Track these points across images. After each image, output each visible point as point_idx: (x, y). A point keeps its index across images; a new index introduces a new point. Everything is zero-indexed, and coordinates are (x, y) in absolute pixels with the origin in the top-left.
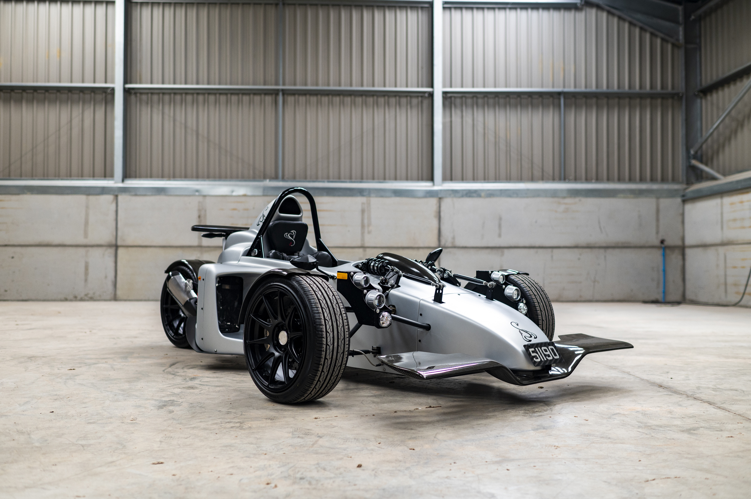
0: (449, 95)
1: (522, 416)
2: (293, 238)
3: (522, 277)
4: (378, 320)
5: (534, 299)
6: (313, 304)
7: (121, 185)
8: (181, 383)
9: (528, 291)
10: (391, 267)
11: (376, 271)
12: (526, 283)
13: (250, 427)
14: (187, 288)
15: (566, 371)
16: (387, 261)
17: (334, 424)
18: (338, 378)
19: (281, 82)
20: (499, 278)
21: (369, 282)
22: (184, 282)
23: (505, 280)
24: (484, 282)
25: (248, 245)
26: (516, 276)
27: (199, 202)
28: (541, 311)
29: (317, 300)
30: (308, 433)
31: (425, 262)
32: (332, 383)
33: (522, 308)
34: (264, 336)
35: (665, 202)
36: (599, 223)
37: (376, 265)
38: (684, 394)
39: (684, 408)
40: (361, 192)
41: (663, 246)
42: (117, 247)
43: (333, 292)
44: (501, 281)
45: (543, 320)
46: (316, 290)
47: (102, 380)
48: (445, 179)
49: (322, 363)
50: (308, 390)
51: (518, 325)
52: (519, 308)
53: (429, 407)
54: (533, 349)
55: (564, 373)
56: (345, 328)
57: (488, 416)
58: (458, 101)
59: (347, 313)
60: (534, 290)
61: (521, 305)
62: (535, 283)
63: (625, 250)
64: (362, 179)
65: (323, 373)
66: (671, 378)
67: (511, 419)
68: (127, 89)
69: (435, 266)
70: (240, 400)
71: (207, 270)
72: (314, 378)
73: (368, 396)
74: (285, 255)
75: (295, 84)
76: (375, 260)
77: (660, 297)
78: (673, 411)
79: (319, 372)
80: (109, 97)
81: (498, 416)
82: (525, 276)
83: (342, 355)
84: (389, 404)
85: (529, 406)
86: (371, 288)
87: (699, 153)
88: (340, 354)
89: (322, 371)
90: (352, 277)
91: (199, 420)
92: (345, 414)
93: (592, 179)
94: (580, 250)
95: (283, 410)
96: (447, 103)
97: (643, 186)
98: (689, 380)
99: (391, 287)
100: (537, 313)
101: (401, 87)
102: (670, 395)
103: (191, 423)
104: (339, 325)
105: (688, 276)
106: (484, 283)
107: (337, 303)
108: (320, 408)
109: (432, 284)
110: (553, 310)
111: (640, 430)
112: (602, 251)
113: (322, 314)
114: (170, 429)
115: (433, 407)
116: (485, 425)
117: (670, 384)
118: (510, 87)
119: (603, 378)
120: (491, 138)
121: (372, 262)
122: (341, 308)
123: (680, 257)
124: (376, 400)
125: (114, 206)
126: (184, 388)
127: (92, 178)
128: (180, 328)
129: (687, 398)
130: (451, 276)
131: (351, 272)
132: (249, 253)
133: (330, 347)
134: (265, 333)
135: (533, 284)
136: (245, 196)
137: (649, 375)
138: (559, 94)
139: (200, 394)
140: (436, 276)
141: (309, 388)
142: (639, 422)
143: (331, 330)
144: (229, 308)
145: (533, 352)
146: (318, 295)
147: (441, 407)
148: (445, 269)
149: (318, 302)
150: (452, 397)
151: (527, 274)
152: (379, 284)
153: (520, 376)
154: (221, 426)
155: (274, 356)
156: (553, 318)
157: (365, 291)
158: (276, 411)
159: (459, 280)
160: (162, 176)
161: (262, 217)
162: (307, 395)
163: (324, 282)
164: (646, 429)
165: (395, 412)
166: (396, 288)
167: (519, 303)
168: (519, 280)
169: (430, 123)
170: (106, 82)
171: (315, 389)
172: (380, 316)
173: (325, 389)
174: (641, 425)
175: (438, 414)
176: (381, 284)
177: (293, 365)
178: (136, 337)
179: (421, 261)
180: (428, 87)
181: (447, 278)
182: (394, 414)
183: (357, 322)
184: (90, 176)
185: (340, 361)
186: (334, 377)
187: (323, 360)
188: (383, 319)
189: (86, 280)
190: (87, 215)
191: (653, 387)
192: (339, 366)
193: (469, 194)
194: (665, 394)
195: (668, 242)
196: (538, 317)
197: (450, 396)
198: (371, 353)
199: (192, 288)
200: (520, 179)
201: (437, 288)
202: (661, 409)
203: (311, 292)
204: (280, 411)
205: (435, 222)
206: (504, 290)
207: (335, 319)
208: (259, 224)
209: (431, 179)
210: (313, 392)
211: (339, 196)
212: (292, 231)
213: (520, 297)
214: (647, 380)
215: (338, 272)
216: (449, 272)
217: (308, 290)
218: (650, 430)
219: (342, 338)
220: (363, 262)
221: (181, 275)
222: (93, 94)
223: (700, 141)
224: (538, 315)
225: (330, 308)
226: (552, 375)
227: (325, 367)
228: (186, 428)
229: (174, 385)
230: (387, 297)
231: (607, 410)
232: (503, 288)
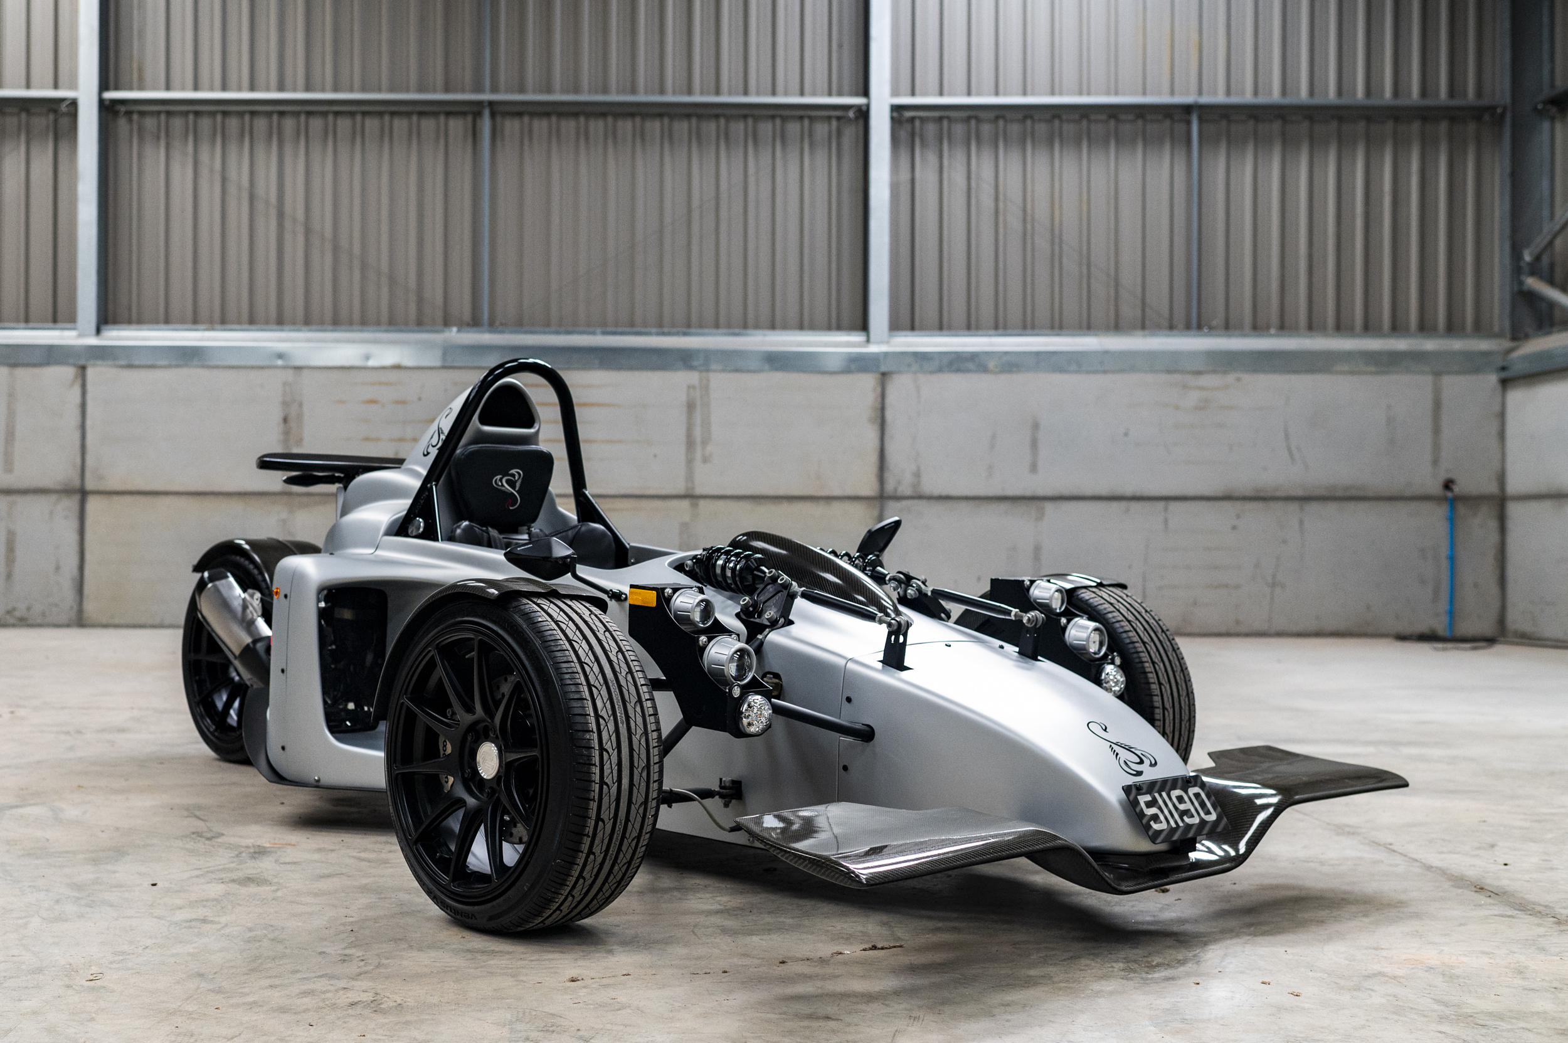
0: (908, 114)
1: (1121, 980)
2: (514, 489)
3: (1110, 595)
4: (738, 715)
5: (1143, 652)
6: (567, 676)
7: (93, 341)
8: (227, 866)
9: (1126, 632)
10: (770, 573)
11: (729, 581)
12: (1121, 610)
13: (400, 1005)
14: (248, 611)
15: (1233, 853)
16: (759, 556)
17: (622, 996)
18: (631, 868)
19: (487, 84)
20: (1051, 598)
21: (713, 614)
22: (240, 596)
23: (1067, 603)
24: (1014, 611)
25: (400, 506)
26: (1094, 592)
27: (285, 384)
28: (1160, 684)
29: (577, 665)
30: (552, 1026)
31: (858, 557)
32: (615, 881)
33: (1111, 677)
34: (440, 755)
35: (1455, 385)
36: (1287, 436)
37: (731, 565)
38: (1547, 914)
39: (1555, 957)
40: (685, 359)
41: (1449, 494)
42: (83, 494)
43: (620, 642)
44: (1057, 605)
45: (1164, 708)
46: (575, 638)
47: (29, 854)
48: (895, 326)
49: (590, 830)
50: (551, 901)
51: (1105, 730)
52: (1103, 677)
53: (871, 949)
54: (1148, 798)
55: (1227, 859)
56: (650, 738)
57: (1028, 976)
58: (931, 129)
59: (655, 693)
60: (1142, 629)
61: (1109, 669)
62: (1143, 611)
63: (1351, 506)
64: (687, 326)
65: (592, 857)
66: (1506, 865)
67: (1090, 988)
68: (107, 103)
69: (882, 567)
70: (376, 920)
71: (294, 573)
72: (570, 869)
73: (709, 913)
74: (494, 533)
75: (522, 90)
76: (727, 553)
77: (1440, 625)
78: (1526, 967)
79: (581, 854)
80: (64, 122)
81: (1056, 979)
82: (1118, 591)
83: (641, 811)
84: (764, 937)
85: (1137, 948)
86: (718, 629)
87: (1545, 260)
88: (637, 806)
89: (591, 852)
90: (668, 600)
91: (268, 982)
92: (651, 967)
93: (1268, 328)
94: (1238, 505)
95: (485, 952)
96: (903, 134)
97: (1400, 344)
98: (1552, 869)
99: (769, 624)
100: (1149, 689)
101: (786, 94)
102: (1509, 916)
103: (247, 990)
104: (633, 731)
105: (1511, 572)
106: (1013, 614)
107: (630, 671)
108: (584, 947)
109: (877, 619)
110: (1190, 680)
111: (1444, 1028)
112: (1293, 507)
113: (590, 703)
114: (191, 1009)
115: (882, 948)
116: (1024, 1006)
117: (1504, 881)
118: (1061, 94)
119: (1322, 863)
120: (1014, 221)
121: (719, 557)
122: (639, 685)
123: (1493, 524)
124: (730, 923)
125: (77, 390)
126: (233, 881)
127: (22, 325)
128: (232, 712)
129: (1558, 928)
130: (926, 595)
131: (665, 589)
132: (401, 528)
133: (609, 790)
134: (441, 748)
135: (1139, 613)
136: (397, 367)
137: (1442, 853)
138: (1187, 109)
139: (274, 902)
140: (886, 594)
141: (556, 896)
142: (1438, 1001)
143: (615, 745)
144: (352, 668)
145: (1149, 805)
146: (581, 652)
147: (901, 946)
148: (911, 574)
149: (580, 671)
150: (930, 918)
151: (1123, 586)
152: (738, 615)
153: (1113, 869)
154: (324, 1000)
155: (465, 806)
156: (1191, 703)
157: (703, 639)
158: (469, 956)
159: (947, 605)
160: (195, 320)
161: (437, 433)
162: (549, 912)
163: (596, 616)
164: (1462, 1025)
165: (781, 963)
166: (783, 626)
167: (1104, 664)
168: (1103, 601)
169: (860, 185)
170: (56, 86)
171: (570, 898)
172: (741, 705)
173: (598, 897)
174: (1447, 1011)
175: (897, 971)
176: (744, 617)
177: (514, 831)
178: (122, 730)
179: (847, 554)
180: (857, 95)
181: (915, 598)
182: (779, 969)
183: (682, 716)
184: (17, 321)
185: (637, 826)
186: (620, 866)
187: (591, 823)
188: (751, 713)
189: (9, 576)
190: (11, 414)
191: (1461, 890)
192: (633, 840)
193: (958, 363)
194: (1496, 912)
195: (1463, 486)
196: (1152, 701)
197: (924, 912)
198: (717, 797)
199: (260, 613)
200: (1087, 326)
201: (891, 629)
202: (1491, 961)
203: (561, 642)
204: (479, 956)
205: (871, 435)
206: (1064, 629)
207: (623, 715)
208: (428, 453)
209: (863, 326)
210: (567, 904)
211: (632, 368)
212: (513, 471)
213: (1107, 649)
214: (1440, 869)
215: (632, 586)
216: (920, 583)
217: (553, 638)
218: (1473, 1027)
219: (643, 764)
220: (695, 557)
221: (231, 579)
222: (24, 116)
223: (1548, 229)
224: (1151, 695)
225: (611, 684)
226: (1199, 864)
227: (597, 842)
228: (232, 1006)
229: (208, 872)
230: (759, 650)
231: (1347, 962)
232: (1062, 624)
